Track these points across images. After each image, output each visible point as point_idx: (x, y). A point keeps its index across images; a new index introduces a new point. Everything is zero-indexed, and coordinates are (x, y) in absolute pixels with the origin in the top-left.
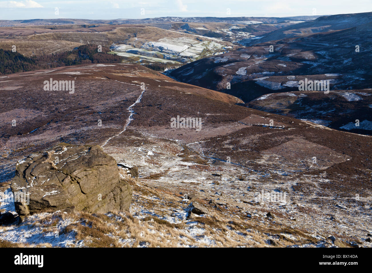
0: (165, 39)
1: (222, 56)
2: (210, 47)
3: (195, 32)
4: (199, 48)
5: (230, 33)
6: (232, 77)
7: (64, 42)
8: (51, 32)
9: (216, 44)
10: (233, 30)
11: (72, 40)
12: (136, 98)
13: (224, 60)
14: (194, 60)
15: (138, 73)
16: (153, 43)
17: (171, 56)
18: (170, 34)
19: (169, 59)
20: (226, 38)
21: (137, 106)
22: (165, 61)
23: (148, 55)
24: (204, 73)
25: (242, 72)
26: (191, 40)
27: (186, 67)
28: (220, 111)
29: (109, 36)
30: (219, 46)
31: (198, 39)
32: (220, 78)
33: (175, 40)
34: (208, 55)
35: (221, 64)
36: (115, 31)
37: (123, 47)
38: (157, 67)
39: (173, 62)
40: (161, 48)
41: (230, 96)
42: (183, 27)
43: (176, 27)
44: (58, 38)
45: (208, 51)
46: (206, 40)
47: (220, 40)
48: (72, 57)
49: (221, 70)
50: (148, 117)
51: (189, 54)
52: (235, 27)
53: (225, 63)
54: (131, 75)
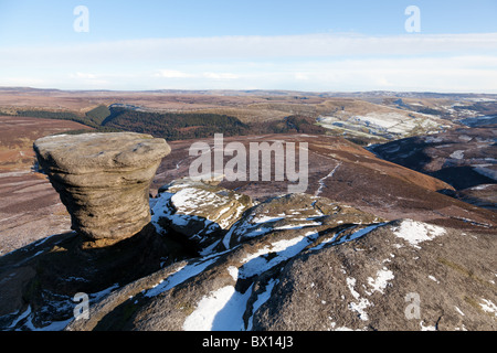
0: (374, 113)
1: (435, 136)
2: (424, 125)
3: (409, 108)
4: (411, 125)
5: (452, 110)
6: (445, 160)
7: (276, 112)
8: (267, 103)
9: (431, 122)
10: (455, 108)
11: (283, 110)
12: (329, 172)
13: (438, 140)
14: (402, 137)
15: (338, 146)
16: (360, 117)
17: (377, 132)
18: (379, 109)
19: (374, 134)
20: (445, 116)
21: (328, 179)
22: (370, 136)
23: (354, 128)
24: (411, 153)
25: (457, 155)
26: (402, 117)
27: (392, 144)
28: (415, 197)
29: (317, 108)
30: (435, 124)
31: (410, 115)
32: (429, 159)
33: (384, 115)
34: (420, 133)
35: (433, 144)
36: (323, 103)
37: (329, 119)
38: (360, 141)
39: (378, 138)
40: (368, 123)
41: (438, 181)
42: (396, 102)
43: (387, 102)
44: (272, 107)
45: (421, 128)
46: (420, 116)
47: (438, 118)
48: (281, 126)
49: (431, 151)
50: (337, 192)
51: (397, 131)
52: (458, 105)
53: (438, 144)
54: (331, 148)
